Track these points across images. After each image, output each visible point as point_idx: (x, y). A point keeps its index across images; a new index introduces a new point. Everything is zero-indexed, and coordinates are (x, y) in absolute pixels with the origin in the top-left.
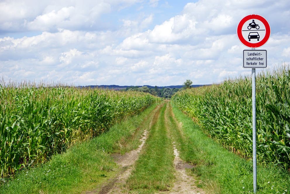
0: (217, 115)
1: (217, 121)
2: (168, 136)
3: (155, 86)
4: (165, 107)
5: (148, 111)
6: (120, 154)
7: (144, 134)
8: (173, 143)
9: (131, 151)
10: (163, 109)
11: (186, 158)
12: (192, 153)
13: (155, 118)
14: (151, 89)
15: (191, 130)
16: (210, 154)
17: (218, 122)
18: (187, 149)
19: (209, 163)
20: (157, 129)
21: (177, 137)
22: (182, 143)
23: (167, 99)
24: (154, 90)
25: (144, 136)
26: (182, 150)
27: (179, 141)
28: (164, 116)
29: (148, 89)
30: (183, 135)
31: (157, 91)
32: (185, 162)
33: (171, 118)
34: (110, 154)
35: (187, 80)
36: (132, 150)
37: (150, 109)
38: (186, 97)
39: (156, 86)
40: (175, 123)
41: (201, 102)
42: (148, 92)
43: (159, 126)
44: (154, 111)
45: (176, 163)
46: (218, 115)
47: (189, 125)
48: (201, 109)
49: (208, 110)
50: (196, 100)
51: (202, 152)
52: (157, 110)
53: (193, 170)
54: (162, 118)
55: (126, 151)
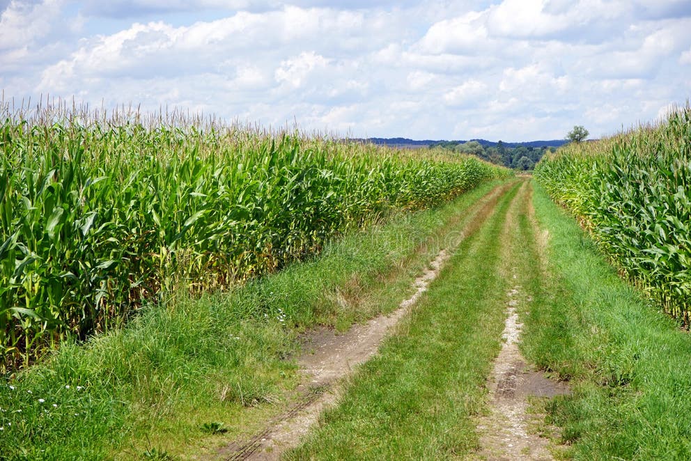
0: (647, 210)
1: (645, 228)
2: (500, 271)
3: (497, 141)
4: (516, 190)
5: (467, 200)
6: (334, 331)
7: (436, 264)
8: (510, 294)
9: (371, 319)
10: (508, 194)
11: (539, 352)
12: (560, 331)
13: (480, 218)
14: (488, 149)
15: (571, 253)
16: (619, 341)
17: (648, 232)
18: (547, 316)
19: (614, 377)
20: (475, 249)
21: (527, 273)
22: (536, 294)
23: (526, 172)
24: (494, 151)
25: (431, 269)
26: (532, 320)
27: (529, 287)
28: (505, 213)
29: (480, 147)
30: (545, 268)
31: (502, 153)
32: (533, 366)
33: (523, 218)
34: (302, 328)
35: (576, 128)
36: (376, 315)
37: (474, 195)
38: (565, 162)
39: (500, 142)
40: (529, 233)
41: (600, 174)
42: (481, 154)
43: (481, 240)
44: (484, 200)
45: (500, 369)
46: (649, 212)
47: (565, 241)
48: (600, 194)
49: (619, 196)
50: (589, 168)
51: (593, 330)
52: (491, 197)
53: (552, 409)
54: (500, 219)
55: (357, 318)
